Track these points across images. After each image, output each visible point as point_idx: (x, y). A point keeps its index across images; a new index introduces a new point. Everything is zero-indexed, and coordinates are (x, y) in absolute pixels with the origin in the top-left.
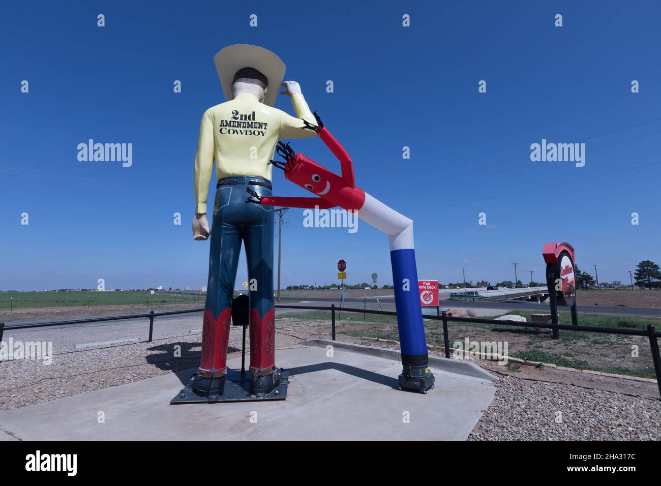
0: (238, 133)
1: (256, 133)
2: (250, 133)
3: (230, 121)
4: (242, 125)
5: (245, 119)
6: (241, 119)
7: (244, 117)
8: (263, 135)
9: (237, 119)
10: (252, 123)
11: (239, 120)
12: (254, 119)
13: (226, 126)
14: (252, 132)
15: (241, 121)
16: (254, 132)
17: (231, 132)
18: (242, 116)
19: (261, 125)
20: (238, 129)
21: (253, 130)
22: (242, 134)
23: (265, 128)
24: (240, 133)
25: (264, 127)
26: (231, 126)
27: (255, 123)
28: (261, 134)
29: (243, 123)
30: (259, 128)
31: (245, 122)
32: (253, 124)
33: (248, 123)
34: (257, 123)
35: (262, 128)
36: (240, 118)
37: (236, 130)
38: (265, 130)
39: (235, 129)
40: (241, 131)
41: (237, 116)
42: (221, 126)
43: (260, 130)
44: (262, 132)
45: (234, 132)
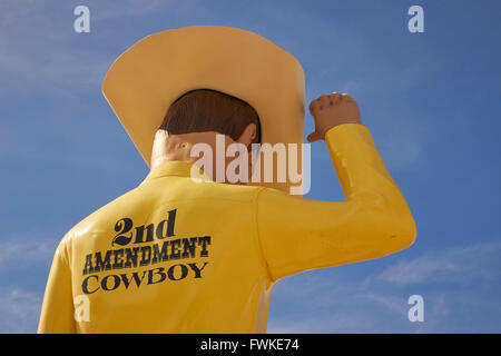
0: (127, 285)
1: (178, 273)
2: (160, 277)
3: (109, 253)
4: (140, 259)
5: (150, 238)
6: (139, 240)
7: (145, 231)
8: (198, 275)
9: (127, 241)
10: (166, 244)
11: (131, 245)
12: (170, 233)
13: (97, 269)
14: (165, 272)
15: (137, 245)
16: (171, 270)
17: (111, 283)
18: (140, 230)
19: (189, 245)
20: (129, 272)
21: (166, 265)
22: (138, 282)
23: (204, 253)
24: (133, 283)
25: (199, 249)
26: (109, 267)
27: (173, 243)
28: (191, 273)
29: (144, 249)
30: (185, 255)
31: (149, 248)
32: (169, 248)
33: (156, 247)
34: (178, 241)
35: (193, 255)
36: (134, 240)
37: (124, 276)
38: (205, 259)
39: (118, 272)
40: (135, 275)
41: (127, 235)
42: (85, 272)
43: (185, 261)
44: (193, 266)
45: (117, 285)
